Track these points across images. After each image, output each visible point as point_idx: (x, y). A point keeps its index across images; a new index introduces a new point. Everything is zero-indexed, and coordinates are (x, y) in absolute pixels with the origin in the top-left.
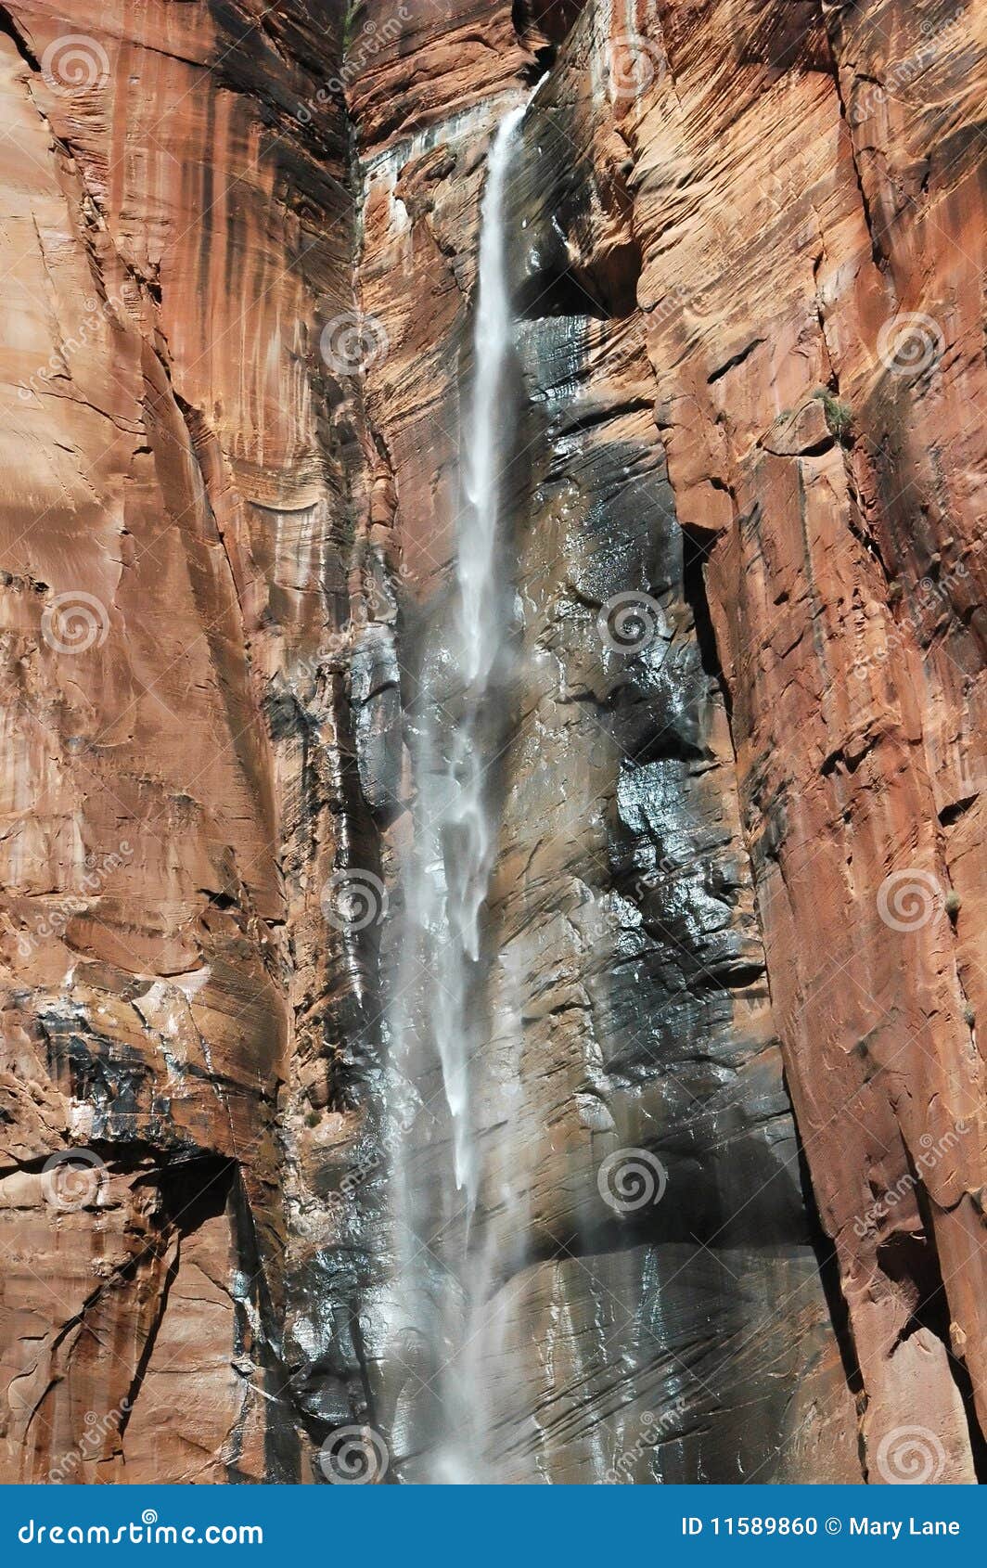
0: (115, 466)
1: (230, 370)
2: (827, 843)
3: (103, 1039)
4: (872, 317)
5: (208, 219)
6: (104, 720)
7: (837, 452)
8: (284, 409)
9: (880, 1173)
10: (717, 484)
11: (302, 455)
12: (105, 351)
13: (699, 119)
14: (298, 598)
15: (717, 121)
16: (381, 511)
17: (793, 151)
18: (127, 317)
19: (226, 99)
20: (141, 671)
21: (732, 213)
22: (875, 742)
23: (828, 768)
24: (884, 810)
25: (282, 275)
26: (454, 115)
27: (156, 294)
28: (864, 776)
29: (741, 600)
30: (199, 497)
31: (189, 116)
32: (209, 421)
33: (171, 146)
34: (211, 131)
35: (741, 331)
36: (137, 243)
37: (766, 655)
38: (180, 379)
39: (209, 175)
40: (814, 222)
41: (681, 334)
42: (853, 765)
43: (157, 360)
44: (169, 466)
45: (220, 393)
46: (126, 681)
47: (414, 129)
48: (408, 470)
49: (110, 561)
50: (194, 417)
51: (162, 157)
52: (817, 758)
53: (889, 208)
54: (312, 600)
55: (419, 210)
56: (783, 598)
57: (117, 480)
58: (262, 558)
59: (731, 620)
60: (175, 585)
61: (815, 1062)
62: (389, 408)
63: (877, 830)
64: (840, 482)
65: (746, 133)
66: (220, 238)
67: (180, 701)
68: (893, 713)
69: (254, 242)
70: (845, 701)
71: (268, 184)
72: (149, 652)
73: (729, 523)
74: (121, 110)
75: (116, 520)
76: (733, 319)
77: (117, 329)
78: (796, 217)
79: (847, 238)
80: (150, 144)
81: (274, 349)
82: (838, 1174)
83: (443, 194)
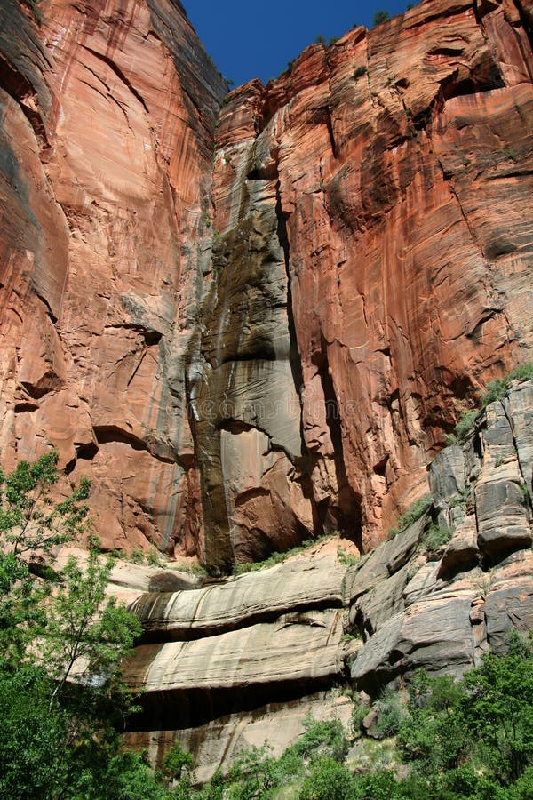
0: (155, 193)
1: (183, 183)
2: (310, 271)
3: (136, 304)
4: (333, 167)
5: (182, 151)
6: (145, 242)
7: (322, 193)
8: (194, 192)
9: (314, 339)
10: (292, 203)
11: (196, 202)
12: (155, 171)
13: (296, 135)
14: (191, 229)
15: (300, 135)
16: (212, 217)
17: (317, 139)
18: (162, 166)
19: (189, 129)
20: (155, 234)
21: (301, 152)
22: (324, 249)
23: (312, 255)
24: (325, 263)
25: (196, 167)
26: (238, 143)
27: (169, 164)
28: (321, 255)
29: (295, 225)
30: (172, 205)
31: (180, 130)
32: (177, 190)
33: (176, 135)
34: (185, 134)
35: (302, 173)
36: (166, 152)
37: (300, 235)
38: (171, 181)
39: (183, 143)
40: (321, 151)
41: (287, 174)
42: (318, 254)
43: (167, 176)
44: (166, 197)
45: (180, 186)
46: (151, 235)
47: (229, 146)
48: (219, 210)
49: (151, 211)
50: (173, 189)
51: (173, 137)
52: (310, 254)
53: (340, 143)
54: (194, 230)
55: (228, 161)
56: (306, 222)
57: (154, 196)
58: (184, 219)
59: (291, 230)
60: (165, 220)
61: (302, 316)
62: (216, 197)
63: (322, 267)
64: (322, 198)
65: (306, 137)
66: (184, 156)
67: (163, 242)
68: (328, 242)
69: (191, 158)
70: (318, 240)
71: (196, 149)
72: (157, 231)
73: (294, 210)
74: (166, 125)
75: (153, 204)
76: (299, 171)
77: (159, 168)
78: (318, 150)
79: (329, 153)
80: (171, 133)
81: (193, 180)
82: (304, 339)
83: (234, 157)
